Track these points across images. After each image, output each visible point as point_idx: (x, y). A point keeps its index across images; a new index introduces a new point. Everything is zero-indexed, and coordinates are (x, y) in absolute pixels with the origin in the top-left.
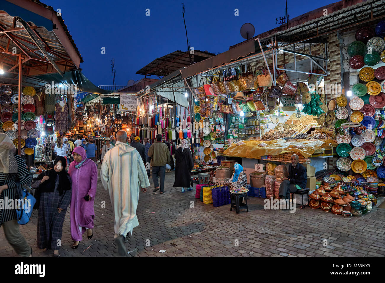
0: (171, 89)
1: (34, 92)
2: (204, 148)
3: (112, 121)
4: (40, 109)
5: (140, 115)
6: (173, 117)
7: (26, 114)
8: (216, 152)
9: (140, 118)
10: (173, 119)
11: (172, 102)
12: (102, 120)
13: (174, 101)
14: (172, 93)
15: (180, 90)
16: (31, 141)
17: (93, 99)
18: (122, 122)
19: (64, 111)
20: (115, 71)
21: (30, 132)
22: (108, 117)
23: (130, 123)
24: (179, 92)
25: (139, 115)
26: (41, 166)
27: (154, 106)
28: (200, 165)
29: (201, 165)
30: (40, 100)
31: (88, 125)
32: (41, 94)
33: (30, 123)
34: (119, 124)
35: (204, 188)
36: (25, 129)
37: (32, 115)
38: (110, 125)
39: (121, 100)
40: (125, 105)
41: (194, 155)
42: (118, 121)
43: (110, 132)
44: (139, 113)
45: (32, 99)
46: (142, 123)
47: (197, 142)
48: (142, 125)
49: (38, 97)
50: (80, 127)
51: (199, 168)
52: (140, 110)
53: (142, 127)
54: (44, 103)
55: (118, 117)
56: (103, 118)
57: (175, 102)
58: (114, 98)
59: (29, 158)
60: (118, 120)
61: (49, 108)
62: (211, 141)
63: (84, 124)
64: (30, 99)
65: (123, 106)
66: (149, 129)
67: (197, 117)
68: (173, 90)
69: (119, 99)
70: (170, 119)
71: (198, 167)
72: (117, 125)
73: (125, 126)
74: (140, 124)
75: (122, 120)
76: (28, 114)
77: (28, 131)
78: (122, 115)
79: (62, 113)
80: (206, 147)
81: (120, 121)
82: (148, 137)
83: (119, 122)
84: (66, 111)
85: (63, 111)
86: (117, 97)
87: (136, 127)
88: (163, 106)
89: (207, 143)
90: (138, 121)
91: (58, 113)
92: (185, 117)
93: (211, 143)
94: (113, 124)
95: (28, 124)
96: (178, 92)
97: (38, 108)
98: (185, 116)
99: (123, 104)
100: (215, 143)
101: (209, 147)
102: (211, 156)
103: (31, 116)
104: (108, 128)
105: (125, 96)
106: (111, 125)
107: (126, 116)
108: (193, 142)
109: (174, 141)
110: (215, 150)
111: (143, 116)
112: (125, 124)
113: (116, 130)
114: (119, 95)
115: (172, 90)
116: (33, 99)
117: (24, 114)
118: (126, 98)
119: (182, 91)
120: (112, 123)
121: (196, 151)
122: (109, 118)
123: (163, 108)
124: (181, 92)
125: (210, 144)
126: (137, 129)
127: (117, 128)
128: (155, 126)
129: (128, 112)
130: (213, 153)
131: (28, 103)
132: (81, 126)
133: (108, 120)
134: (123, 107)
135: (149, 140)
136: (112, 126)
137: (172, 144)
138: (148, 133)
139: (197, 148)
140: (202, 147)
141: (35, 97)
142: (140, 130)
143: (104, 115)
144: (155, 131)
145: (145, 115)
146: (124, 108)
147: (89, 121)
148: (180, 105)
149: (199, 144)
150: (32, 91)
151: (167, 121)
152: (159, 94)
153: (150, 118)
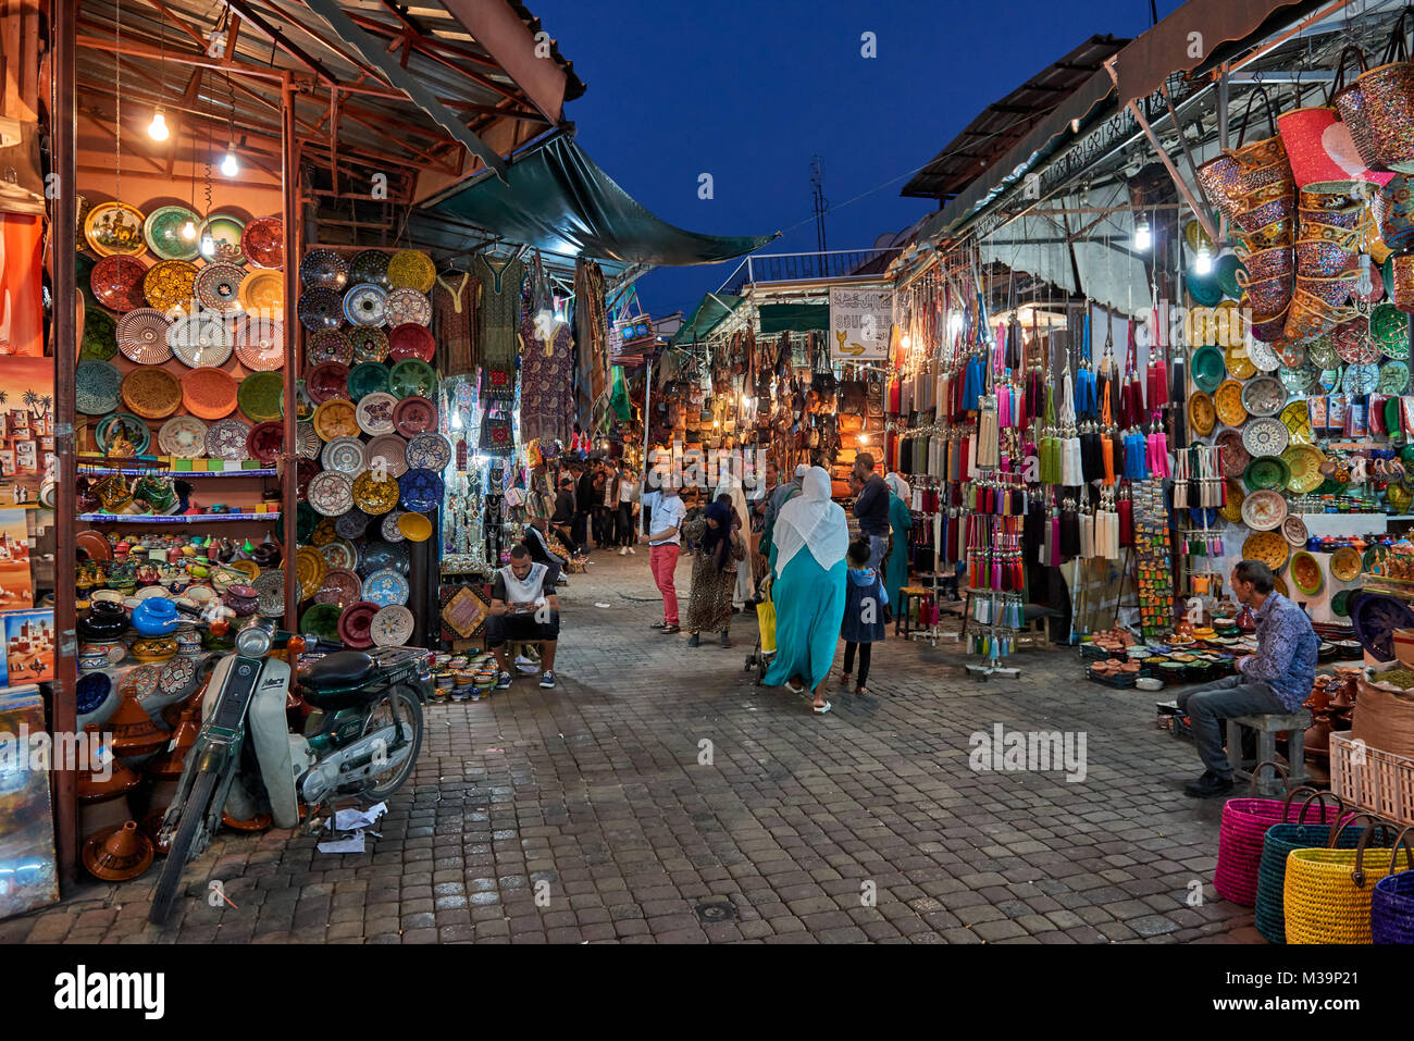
0: (1053, 224)
1: (431, 275)
2: (1245, 534)
3: (800, 402)
4: (458, 347)
5: (905, 369)
6: (1066, 369)
7: (401, 370)
8: (1323, 560)
9: (906, 381)
10: (1068, 379)
11: (1058, 293)
12: (757, 399)
13: (1070, 287)
14: (1063, 249)
15: (1104, 229)
16: (421, 482)
17: (727, 314)
18: (841, 408)
19: (556, 351)
20: (825, 204)
21: (417, 447)
22: (780, 388)
23: (875, 412)
24: (1099, 240)
25: (897, 369)
26: (466, 590)
27: (967, 316)
28: (1219, 629)
29: (1229, 627)
30: (458, 309)
31: (716, 424)
32: (464, 283)
33: (416, 407)
34: (828, 415)
35: (1297, 860)
36: (396, 433)
37: (423, 371)
38: (791, 421)
39: (836, 312)
40: (850, 331)
41: (1183, 572)
42: (823, 403)
43: (790, 451)
44: (900, 361)
45: (423, 304)
46: (911, 405)
47: (1206, 503)
48: (913, 415)
49: (453, 293)
50: (688, 432)
51: (1219, 646)
52: (905, 343)
53: (911, 426)
54: (478, 321)
55: (823, 384)
56: (761, 391)
57: (1079, 295)
58: (806, 306)
59: (419, 553)
60: (822, 399)
61: (497, 340)
62: (1289, 494)
63: (702, 417)
64: (416, 306)
65: (842, 337)
66: (940, 434)
67: (1204, 368)
68: (1067, 229)
69: (825, 309)
70: (1049, 380)
71: (1214, 639)
72: (819, 419)
73: (850, 425)
74: (904, 410)
75: (839, 399)
76: (406, 368)
77: (408, 440)
78: (838, 376)
79: (545, 360)
80: (1257, 526)
81: (830, 401)
82: (934, 469)
83: (825, 409)
84: (563, 355)
85: (549, 353)
86: (820, 301)
87: (889, 426)
88: (1014, 316)
89: (1262, 509)
90: (897, 394)
91: (529, 362)
92: (1134, 366)
93: (1292, 509)
94: (801, 416)
95: (408, 409)
96: (1093, 239)
97: (450, 343)
98: (1134, 358)
99: (841, 331)
100: (1318, 511)
101: (1277, 530)
102: (1288, 578)
103: (421, 376)
104: (783, 434)
105: (851, 293)
106: (796, 422)
107: (858, 382)
108: (1180, 501)
109: (1073, 492)
110: (1313, 544)
111: (917, 370)
112: (853, 414)
113: (814, 440)
114: (827, 294)
115: (1061, 235)
116: (427, 305)
117: (394, 368)
118: (853, 302)
119: (1116, 233)
120: (798, 413)
121: (1197, 548)
122: (787, 391)
123: (1014, 327)
124: (1112, 238)
125: (1284, 509)
126: (893, 434)
127: (820, 432)
128: (970, 414)
129: (865, 362)
130: (1305, 565)
131: (406, 321)
132: (693, 428)
133: (781, 399)
134: (841, 343)
135: (943, 483)
136: (800, 425)
137: (1060, 506)
138: (936, 450)
139: (1205, 534)
140: (1232, 528)
141: (437, 298)
142: (902, 436)
143: (765, 377)
144: (967, 441)
145: (925, 364)
146: (847, 344)
147: (718, 408)
148: (1104, 308)
149: (1214, 513)
150: (422, 267)
151: (1034, 389)
152: (990, 255)
153: (945, 377)
